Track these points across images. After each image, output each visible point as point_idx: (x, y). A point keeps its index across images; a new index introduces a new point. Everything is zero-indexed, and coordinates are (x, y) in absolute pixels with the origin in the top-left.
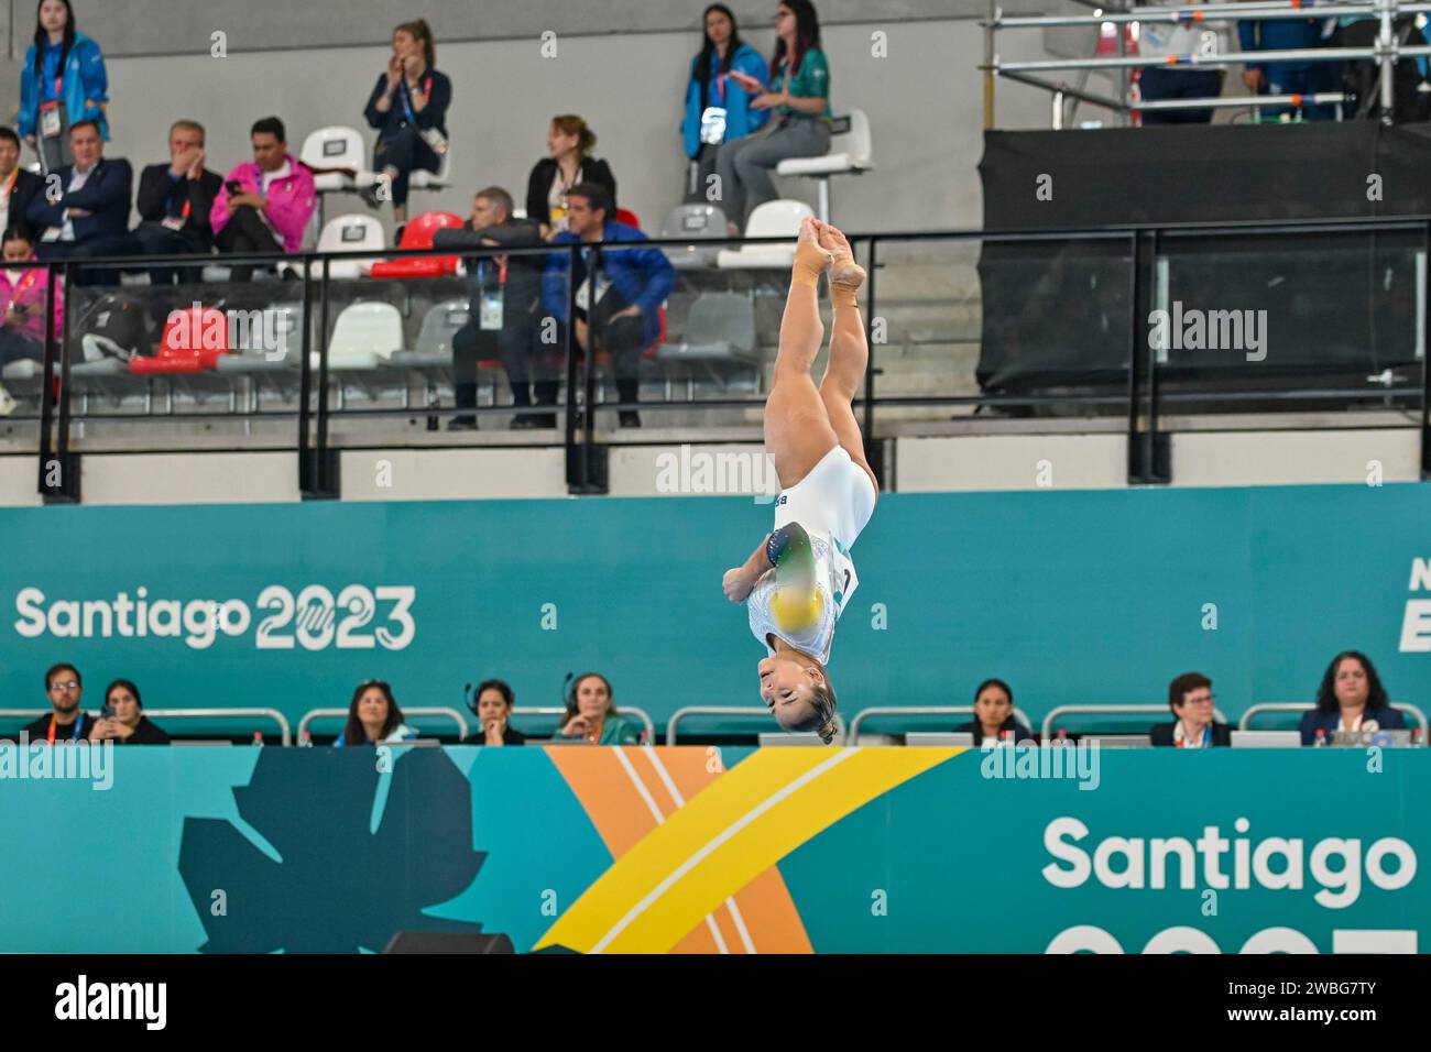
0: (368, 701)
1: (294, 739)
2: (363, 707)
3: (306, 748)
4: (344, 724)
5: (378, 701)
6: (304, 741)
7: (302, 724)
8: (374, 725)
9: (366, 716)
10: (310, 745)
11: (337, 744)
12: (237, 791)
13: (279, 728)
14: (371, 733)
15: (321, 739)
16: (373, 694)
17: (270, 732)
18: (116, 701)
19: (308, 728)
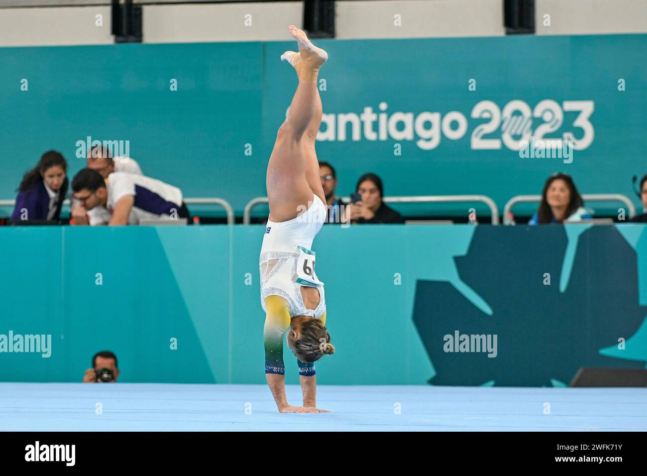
0: (554, 190)
1: (501, 219)
2: (550, 194)
3: (510, 226)
4: (537, 207)
5: (562, 190)
6: (508, 221)
7: (507, 207)
8: (559, 207)
9: (552, 202)
10: (513, 224)
11: (532, 222)
12: (458, 260)
13: (489, 210)
14: (558, 214)
15: (521, 219)
16: (558, 184)
17: (483, 214)
18: (364, 191)
19: (512, 211)
